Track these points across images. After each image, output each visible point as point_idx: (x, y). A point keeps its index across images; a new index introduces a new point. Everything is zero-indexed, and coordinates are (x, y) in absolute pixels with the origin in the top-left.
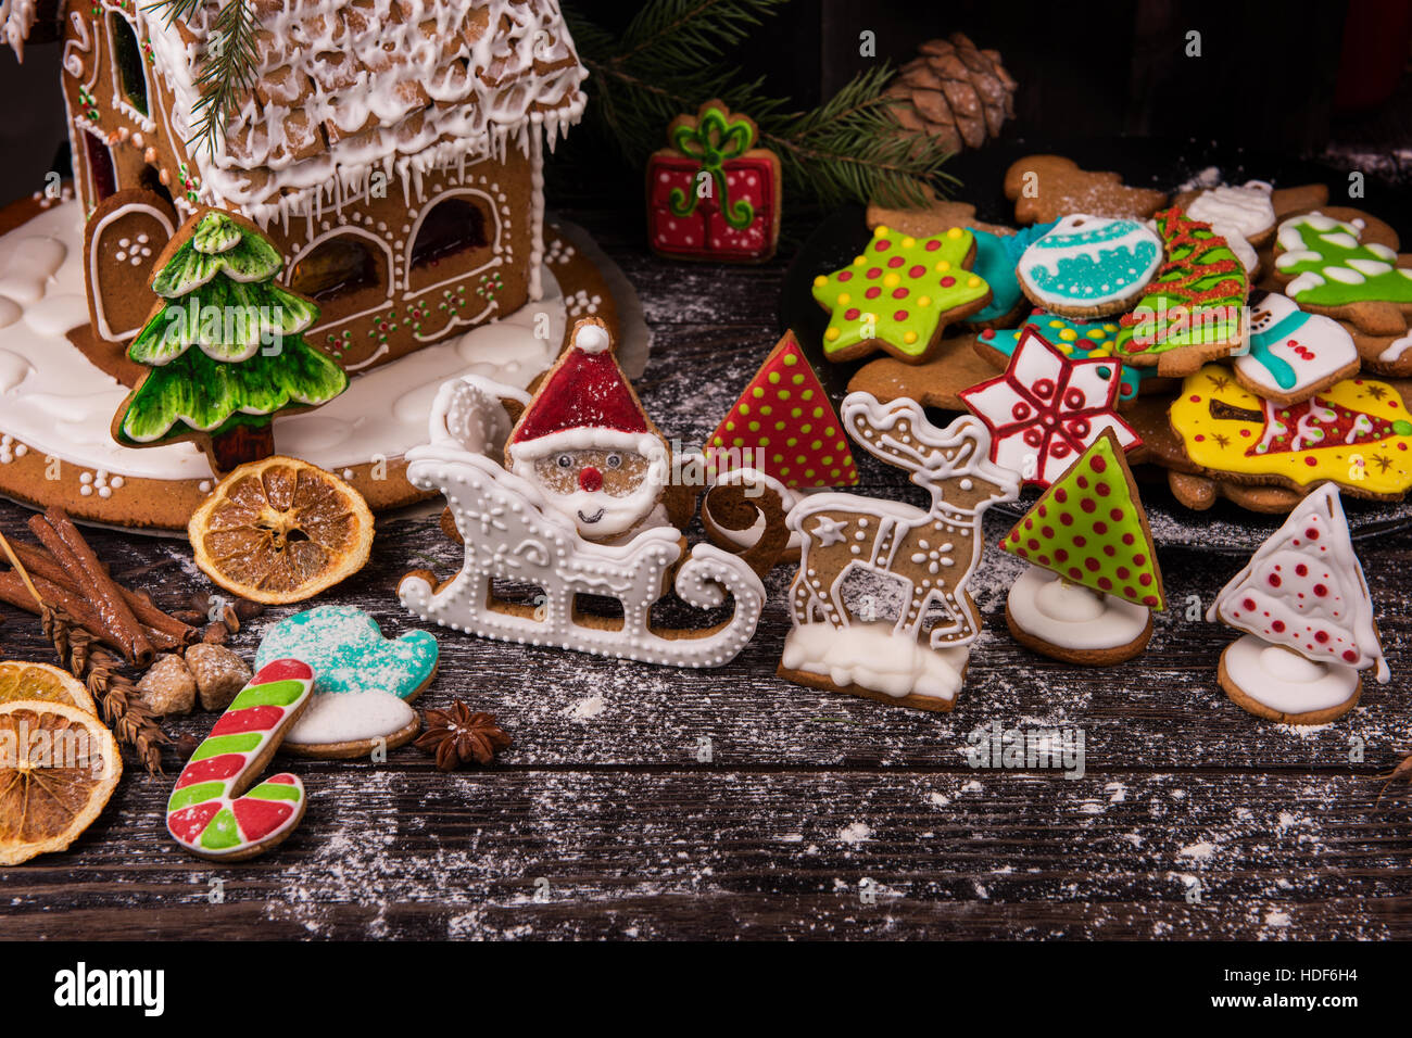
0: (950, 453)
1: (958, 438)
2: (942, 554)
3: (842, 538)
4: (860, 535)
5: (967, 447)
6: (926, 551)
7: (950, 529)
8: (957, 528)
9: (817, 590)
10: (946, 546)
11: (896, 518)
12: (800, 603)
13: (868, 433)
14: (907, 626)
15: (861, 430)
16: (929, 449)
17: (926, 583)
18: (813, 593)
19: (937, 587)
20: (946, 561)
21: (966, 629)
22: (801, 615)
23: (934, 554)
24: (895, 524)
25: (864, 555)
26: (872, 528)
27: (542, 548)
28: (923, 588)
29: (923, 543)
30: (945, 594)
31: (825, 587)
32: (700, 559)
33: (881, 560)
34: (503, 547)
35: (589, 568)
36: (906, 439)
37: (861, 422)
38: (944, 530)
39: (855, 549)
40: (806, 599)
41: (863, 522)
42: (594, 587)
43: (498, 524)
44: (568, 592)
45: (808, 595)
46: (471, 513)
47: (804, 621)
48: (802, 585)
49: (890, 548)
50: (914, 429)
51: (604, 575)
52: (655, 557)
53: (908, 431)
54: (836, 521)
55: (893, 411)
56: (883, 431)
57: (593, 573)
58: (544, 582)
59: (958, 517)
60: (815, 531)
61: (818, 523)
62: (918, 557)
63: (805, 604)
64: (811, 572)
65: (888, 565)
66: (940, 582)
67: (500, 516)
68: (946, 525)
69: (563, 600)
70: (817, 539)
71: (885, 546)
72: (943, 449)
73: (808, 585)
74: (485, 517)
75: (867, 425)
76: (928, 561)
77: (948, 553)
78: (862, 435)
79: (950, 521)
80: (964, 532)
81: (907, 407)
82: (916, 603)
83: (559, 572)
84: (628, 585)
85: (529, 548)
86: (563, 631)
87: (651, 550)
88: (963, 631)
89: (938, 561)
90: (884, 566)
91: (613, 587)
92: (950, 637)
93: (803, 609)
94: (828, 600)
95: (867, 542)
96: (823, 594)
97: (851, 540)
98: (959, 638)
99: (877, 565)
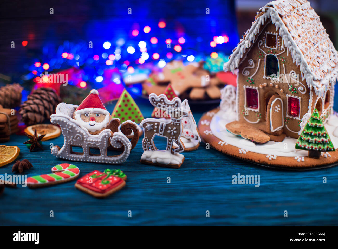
0: (173, 106)
1: (174, 102)
2: (174, 130)
3: (152, 128)
4: (156, 127)
5: (176, 104)
6: (171, 130)
7: (175, 124)
8: (177, 124)
9: (148, 142)
10: (175, 128)
11: (163, 122)
12: (144, 145)
13: (155, 103)
14: (168, 149)
15: (153, 102)
16: (168, 105)
17: (171, 138)
18: (147, 142)
19: (174, 139)
20: (175, 132)
21: (181, 148)
22: (145, 148)
23: (172, 130)
24: (163, 124)
25: (157, 132)
26: (158, 125)
27: (80, 136)
28: (171, 139)
29: (170, 128)
30: (176, 140)
31: (150, 141)
32: (115, 136)
33: (161, 133)
34: (72, 137)
35: (91, 140)
36: (163, 103)
37: (153, 100)
38: (174, 124)
39: (155, 131)
40: (146, 144)
41: (156, 124)
42: (92, 145)
43: (71, 131)
44: (87, 147)
45: (146, 143)
46: (64, 129)
47: (146, 150)
48: (144, 141)
49: (163, 130)
50: (165, 101)
51: (95, 142)
52: (105, 136)
53: (164, 102)
54: (150, 124)
55: (160, 97)
56: (158, 102)
57: (92, 141)
58: (82, 145)
59: (176, 121)
60: (146, 127)
61: (146, 125)
62: (169, 131)
63: (146, 145)
64: (146, 137)
65: (163, 134)
66: (174, 137)
67: (71, 129)
68: (174, 123)
69: (86, 149)
70: (146, 129)
71: (161, 130)
72: (171, 105)
73: (146, 141)
74: (67, 129)
75: (155, 101)
76: (171, 132)
77: (175, 130)
78: (154, 103)
79: (175, 122)
80: (178, 124)
81: (163, 96)
82: (170, 143)
83: (85, 142)
84: (100, 143)
85: (78, 136)
86: (87, 157)
87: (104, 134)
88: (181, 149)
89: (173, 132)
90: (162, 134)
91: (97, 144)
92: (178, 151)
93: (145, 147)
94: (151, 144)
95: (157, 129)
96: (149, 143)
97: (154, 129)
98: (180, 151)
99: (160, 134)
